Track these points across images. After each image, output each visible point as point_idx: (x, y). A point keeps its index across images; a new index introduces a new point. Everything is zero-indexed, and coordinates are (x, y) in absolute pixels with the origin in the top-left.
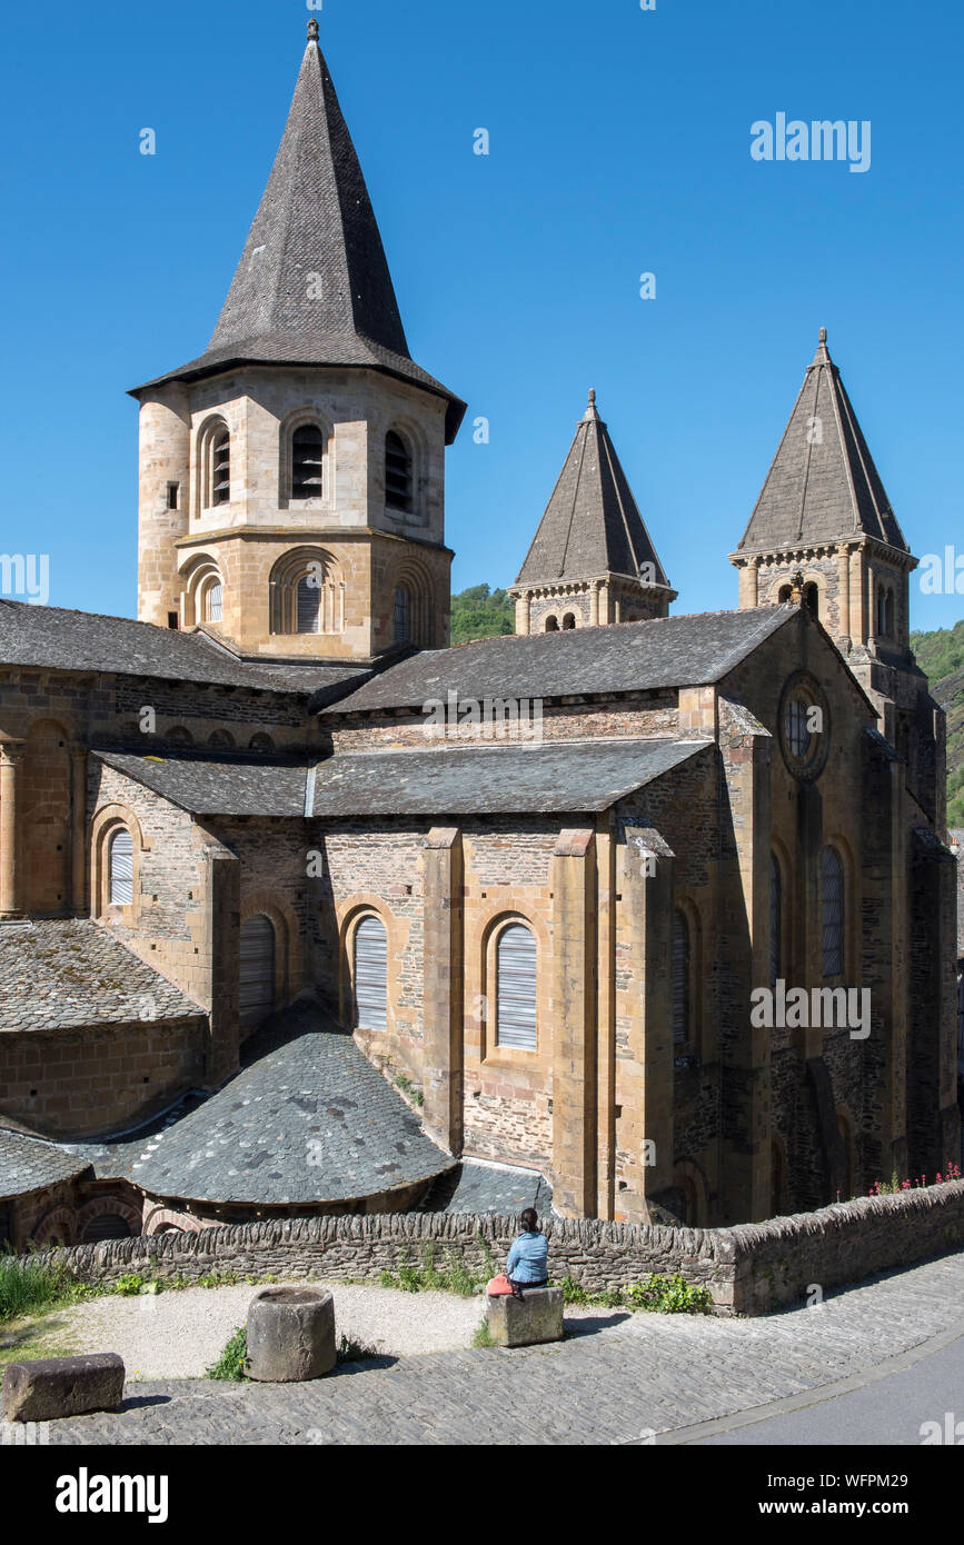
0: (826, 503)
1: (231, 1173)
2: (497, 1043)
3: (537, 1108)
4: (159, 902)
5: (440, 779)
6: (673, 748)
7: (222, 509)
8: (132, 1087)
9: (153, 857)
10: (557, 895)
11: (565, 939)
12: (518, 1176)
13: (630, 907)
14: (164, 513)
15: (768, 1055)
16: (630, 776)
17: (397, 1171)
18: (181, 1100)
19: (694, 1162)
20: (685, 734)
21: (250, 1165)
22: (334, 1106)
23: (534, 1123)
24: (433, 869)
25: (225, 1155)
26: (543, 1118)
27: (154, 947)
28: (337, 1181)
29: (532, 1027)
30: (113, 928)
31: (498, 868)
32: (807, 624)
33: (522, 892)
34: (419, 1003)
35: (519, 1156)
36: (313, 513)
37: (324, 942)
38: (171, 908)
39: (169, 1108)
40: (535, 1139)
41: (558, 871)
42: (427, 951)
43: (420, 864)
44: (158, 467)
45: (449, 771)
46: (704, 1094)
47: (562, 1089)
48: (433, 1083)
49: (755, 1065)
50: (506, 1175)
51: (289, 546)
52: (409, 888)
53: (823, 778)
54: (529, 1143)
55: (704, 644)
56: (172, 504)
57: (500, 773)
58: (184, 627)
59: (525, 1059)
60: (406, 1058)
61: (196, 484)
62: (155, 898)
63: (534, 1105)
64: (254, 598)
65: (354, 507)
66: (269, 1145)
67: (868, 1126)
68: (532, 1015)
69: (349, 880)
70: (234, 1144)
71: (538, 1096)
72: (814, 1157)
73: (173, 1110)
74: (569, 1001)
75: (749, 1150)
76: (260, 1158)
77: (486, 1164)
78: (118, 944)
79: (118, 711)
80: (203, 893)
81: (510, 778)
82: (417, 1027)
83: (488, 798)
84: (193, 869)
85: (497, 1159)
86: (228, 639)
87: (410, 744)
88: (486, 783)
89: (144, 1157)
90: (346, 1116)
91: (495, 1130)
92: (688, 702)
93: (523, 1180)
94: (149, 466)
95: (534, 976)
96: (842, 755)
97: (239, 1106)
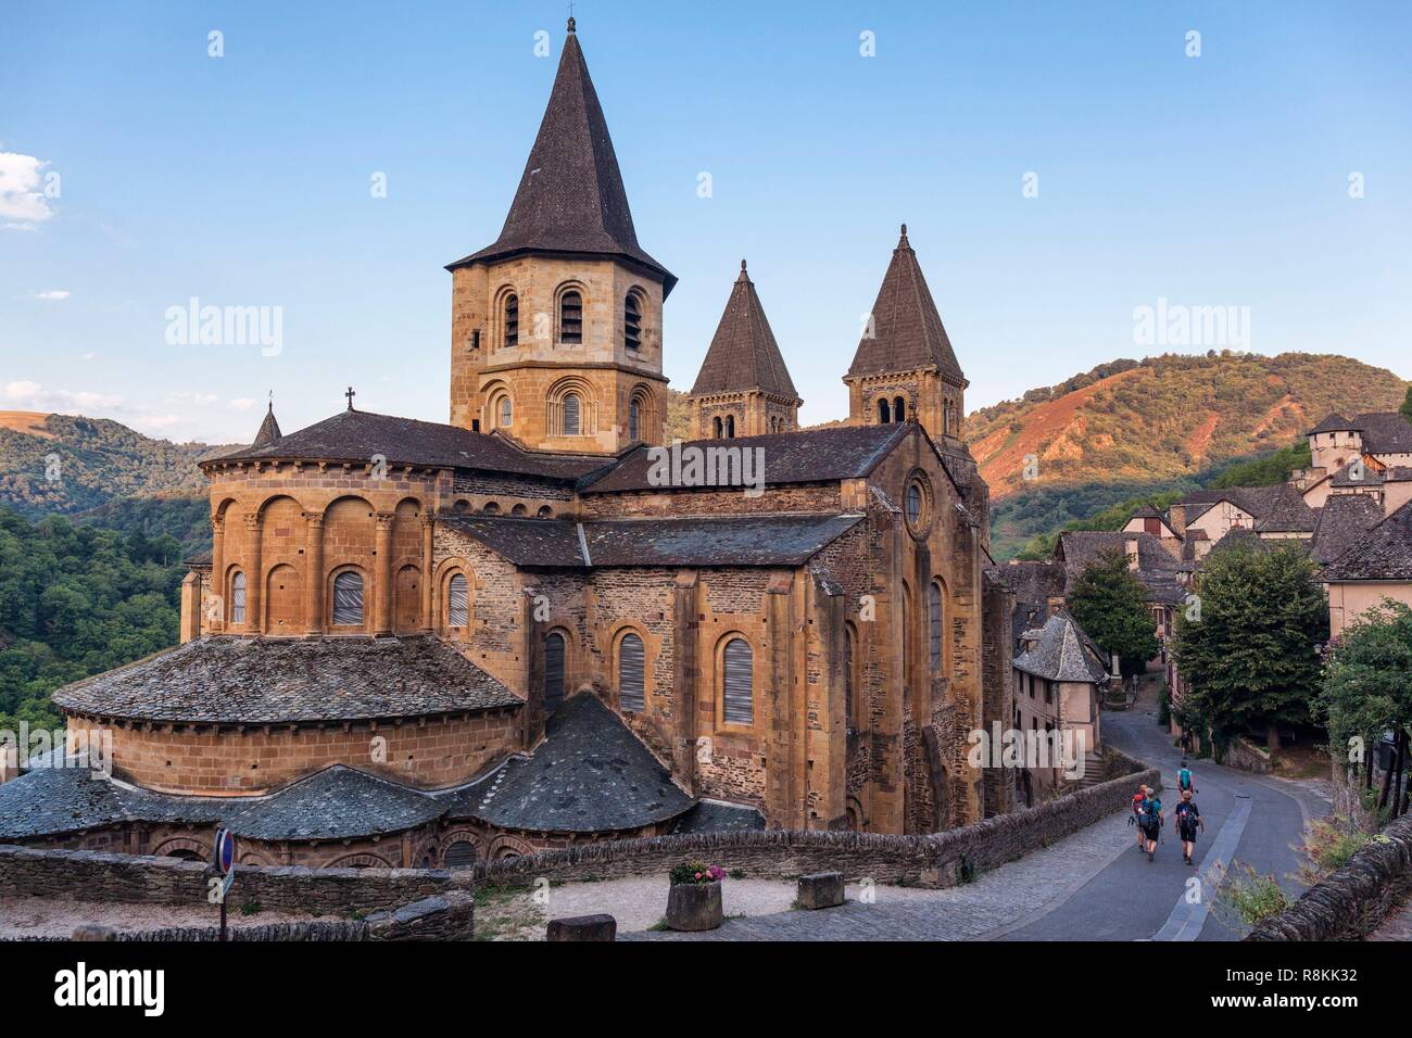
0: (909, 344)
1: (551, 811)
2: (724, 720)
3: (753, 764)
4: (488, 625)
5: (678, 540)
6: (838, 520)
7: (512, 349)
8: (474, 754)
9: (484, 594)
10: (769, 621)
11: (775, 650)
12: (741, 810)
13: (818, 629)
14: (472, 350)
15: (902, 725)
16: (814, 539)
17: (661, 809)
18: (506, 761)
19: (855, 799)
20: (846, 511)
21: (564, 806)
22: (614, 764)
23: (751, 774)
24: (680, 603)
25: (545, 799)
26: (758, 771)
27: (484, 656)
28: (624, 816)
29: (750, 709)
30: (452, 643)
31: (726, 602)
32: (919, 436)
33: (743, 618)
34: (668, 693)
35: (740, 797)
36: (577, 353)
37: (599, 652)
38: (498, 628)
39: (499, 768)
40: (752, 785)
41: (770, 605)
42: (676, 658)
43: (670, 599)
44: (467, 319)
45: (682, 534)
46: (860, 752)
47: (772, 751)
48: (680, 748)
49: (895, 732)
50: (733, 810)
51: (560, 374)
52: (662, 614)
53: (931, 538)
54: (748, 788)
55: (852, 450)
56: (476, 345)
57: (720, 536)
58: (483, 430)
59: (744, 731)
60: (659, 731)
61: (494, 331)
62: (486, 622)
63: (751, 762)
64: (536, 412)
65: (605, 349)
66: (574, 792)
67: (958, 772)
68: (750, 701)
69: (618, 609)
70: (550, 791)
71: (755, 756)
72: (927, 794)
73: (502, 768)
74: (777, 692)
75: (892, 789)
76: (569, 802)
77: (718, 802)
78: (457, 654)
79: (455, 492)
80: (522, 618)
81: (728, 540)
82: (666, 710)
83: (716, 554)
84: (514, 602)
85: (725, 799)
86: (516, 439)
87: (650, 514)
88: (712, 543)
89: (485, 801)
90: (624, 771)
91: (724, 780)
92: (848, 490)
93: (744, 813)
94: (460, 318)
95: (750, 675)
96: (941, 523)
97: (549, 766)
